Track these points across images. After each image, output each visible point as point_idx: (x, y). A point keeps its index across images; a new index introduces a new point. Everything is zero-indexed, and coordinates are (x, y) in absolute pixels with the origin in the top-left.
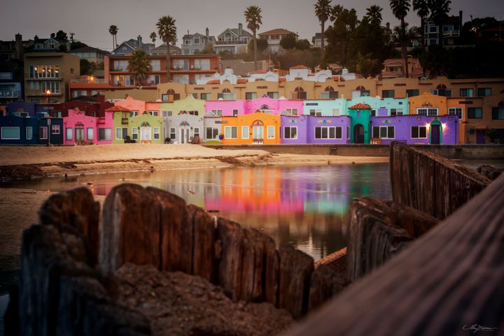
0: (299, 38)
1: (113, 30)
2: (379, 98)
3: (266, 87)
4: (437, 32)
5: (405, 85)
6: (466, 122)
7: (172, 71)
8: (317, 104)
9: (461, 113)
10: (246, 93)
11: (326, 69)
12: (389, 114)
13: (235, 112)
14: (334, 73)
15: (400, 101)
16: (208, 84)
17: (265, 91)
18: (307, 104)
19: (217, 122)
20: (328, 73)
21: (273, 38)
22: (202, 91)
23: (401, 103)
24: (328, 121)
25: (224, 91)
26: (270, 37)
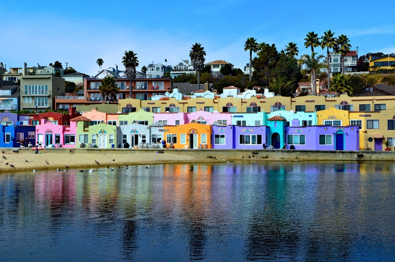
0: (234, 67)
1: (100, 62)
2: (293, 111)
3: (204, 103)
4: (339, 62)
5: (314, 101)
6: (366, 132)
7: (134, 90)
8: (242, 116)
9: (361, 124)
10: (188, 107)
11: (251, 89)
12: (301, 125)
13: (177, 122)
14: (257, 92)
15: (310, 114)
16: (160, 99)
17: (203, 106)
18: (235, 116)
19: (160, 130)
20: (253, 92)
21: (214, 67)
22: (154, 106)
23: (310, 116)
24: (251, 130)
25: (171, 105)
26: (212, 66)
